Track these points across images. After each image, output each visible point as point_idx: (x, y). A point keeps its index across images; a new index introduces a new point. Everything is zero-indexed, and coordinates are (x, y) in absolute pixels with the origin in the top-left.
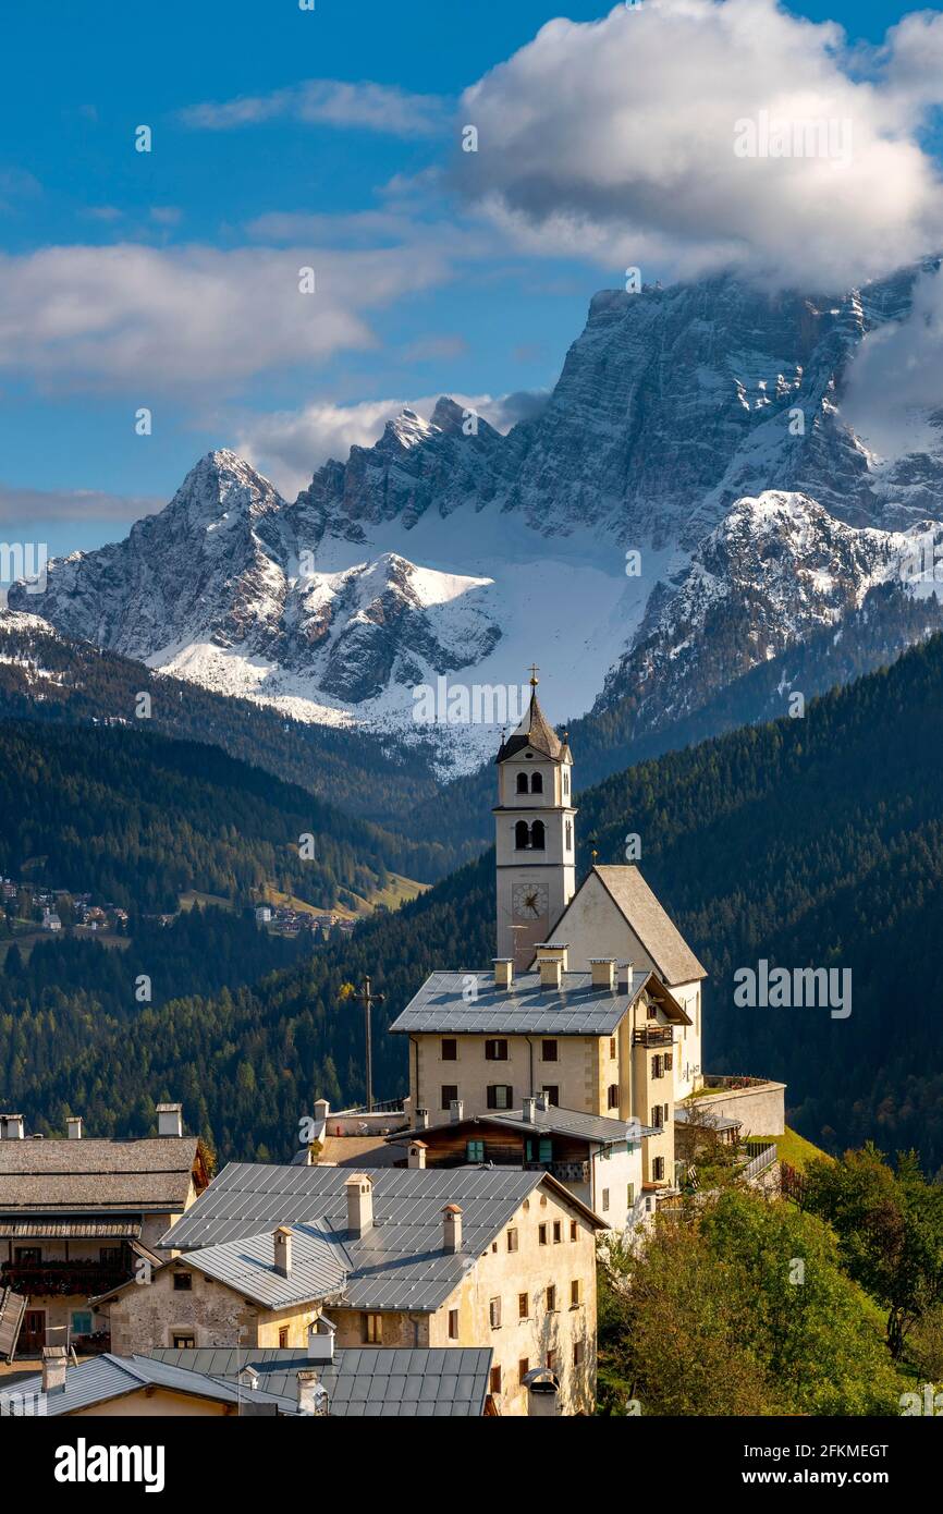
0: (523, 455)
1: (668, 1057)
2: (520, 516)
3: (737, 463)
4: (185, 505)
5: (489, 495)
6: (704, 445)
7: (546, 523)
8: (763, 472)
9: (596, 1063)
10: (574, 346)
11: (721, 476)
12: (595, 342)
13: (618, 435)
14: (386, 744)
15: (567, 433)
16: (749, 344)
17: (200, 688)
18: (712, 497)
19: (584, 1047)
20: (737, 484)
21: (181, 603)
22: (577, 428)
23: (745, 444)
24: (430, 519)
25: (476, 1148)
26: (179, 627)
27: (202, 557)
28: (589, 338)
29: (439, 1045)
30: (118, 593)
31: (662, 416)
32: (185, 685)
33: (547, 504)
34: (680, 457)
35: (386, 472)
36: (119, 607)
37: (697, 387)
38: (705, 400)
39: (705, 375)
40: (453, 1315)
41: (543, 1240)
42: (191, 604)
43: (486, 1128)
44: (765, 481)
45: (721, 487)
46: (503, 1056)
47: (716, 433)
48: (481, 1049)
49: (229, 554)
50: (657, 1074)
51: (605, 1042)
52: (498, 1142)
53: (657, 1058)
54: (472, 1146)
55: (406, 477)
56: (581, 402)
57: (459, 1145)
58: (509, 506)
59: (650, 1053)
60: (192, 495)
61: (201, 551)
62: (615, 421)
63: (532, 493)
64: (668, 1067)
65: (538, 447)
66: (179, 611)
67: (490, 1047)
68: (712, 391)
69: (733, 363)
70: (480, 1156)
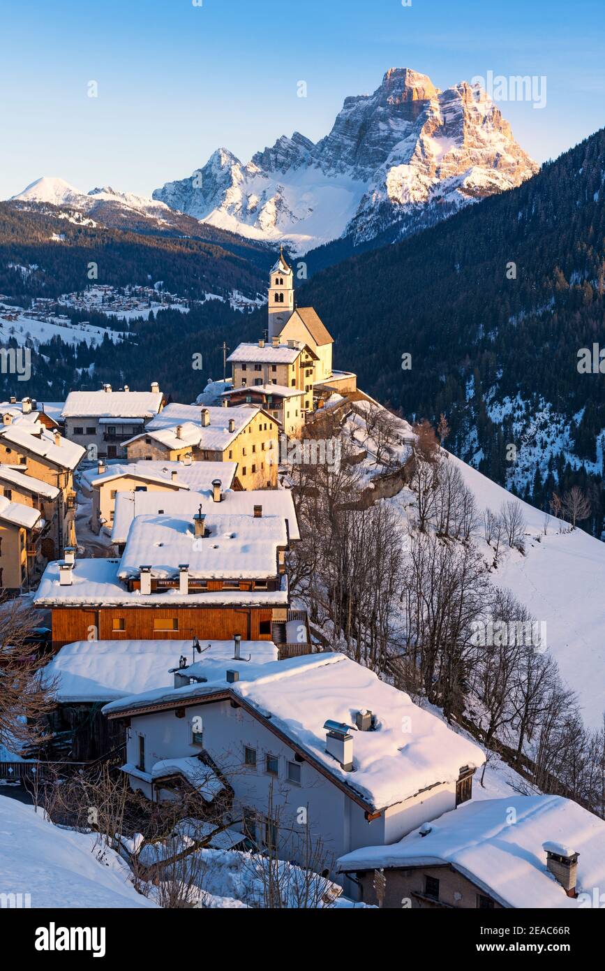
0: (321, 151)
1: (311, 370)
2: (320, 170)
3: (391, 155)
4: (210, 166)
5: (310, 164)
6: (381, 149)
7: (328, 173)
8: (400, 158)
9: (288, 372)
10: (339, 115)
11: (386, 159)
12: (346, 114)
13: (352, 145)
14: (274, 246)
15: (336, 144)
16: (397, 116)
17: (214, 227)
18: (383, 166)
19: (283, 367)
20: (391, 162)
21: (209, 198)
22: (339, 142)
23: (394, 148)
24: (290, 171)
25: (248, 399)
26: (208, 205)
27: (215, 183)
28: (344, 112)
29: (241, 366)
30: (188, 194)
31: (367, 139)
32: (208, 225)
33: (329, 168)
34: (373, 153)
35: (276, 156)
36: (189, 199)
37: (379, 130)
38: (382, 134)
39: (382, 126)
40: (231, 452)
41: (261, 429)
42: (212, 199)
43: (252, 392)
44: (400, 161)
45: (386, 162)
46: (260, 370)
47: (385, 145)
48: (254, 367)
49: (225, 182)
50: (307, 376)
51: (291, 366)
52: (255, 397)
53: (307, 371)
54: (247, 398)
55: (283, 158)
56: (341, 134)
57: (243, 398)
58: (316, 167)
59: (306, 369)
60: (212, 163)
61: (215, 181)
62: (352, 141)
63: (324, 164)
64: (311, 373)
65: (326, 148)
66: (208, 201)
67: (256, 367)
68: (384, 131)
69: (391, 121)
70: (250, 401)
